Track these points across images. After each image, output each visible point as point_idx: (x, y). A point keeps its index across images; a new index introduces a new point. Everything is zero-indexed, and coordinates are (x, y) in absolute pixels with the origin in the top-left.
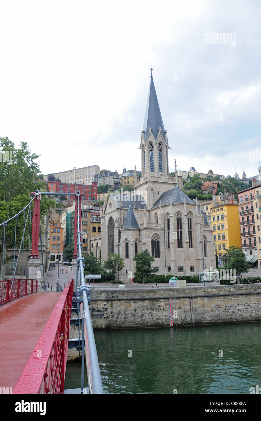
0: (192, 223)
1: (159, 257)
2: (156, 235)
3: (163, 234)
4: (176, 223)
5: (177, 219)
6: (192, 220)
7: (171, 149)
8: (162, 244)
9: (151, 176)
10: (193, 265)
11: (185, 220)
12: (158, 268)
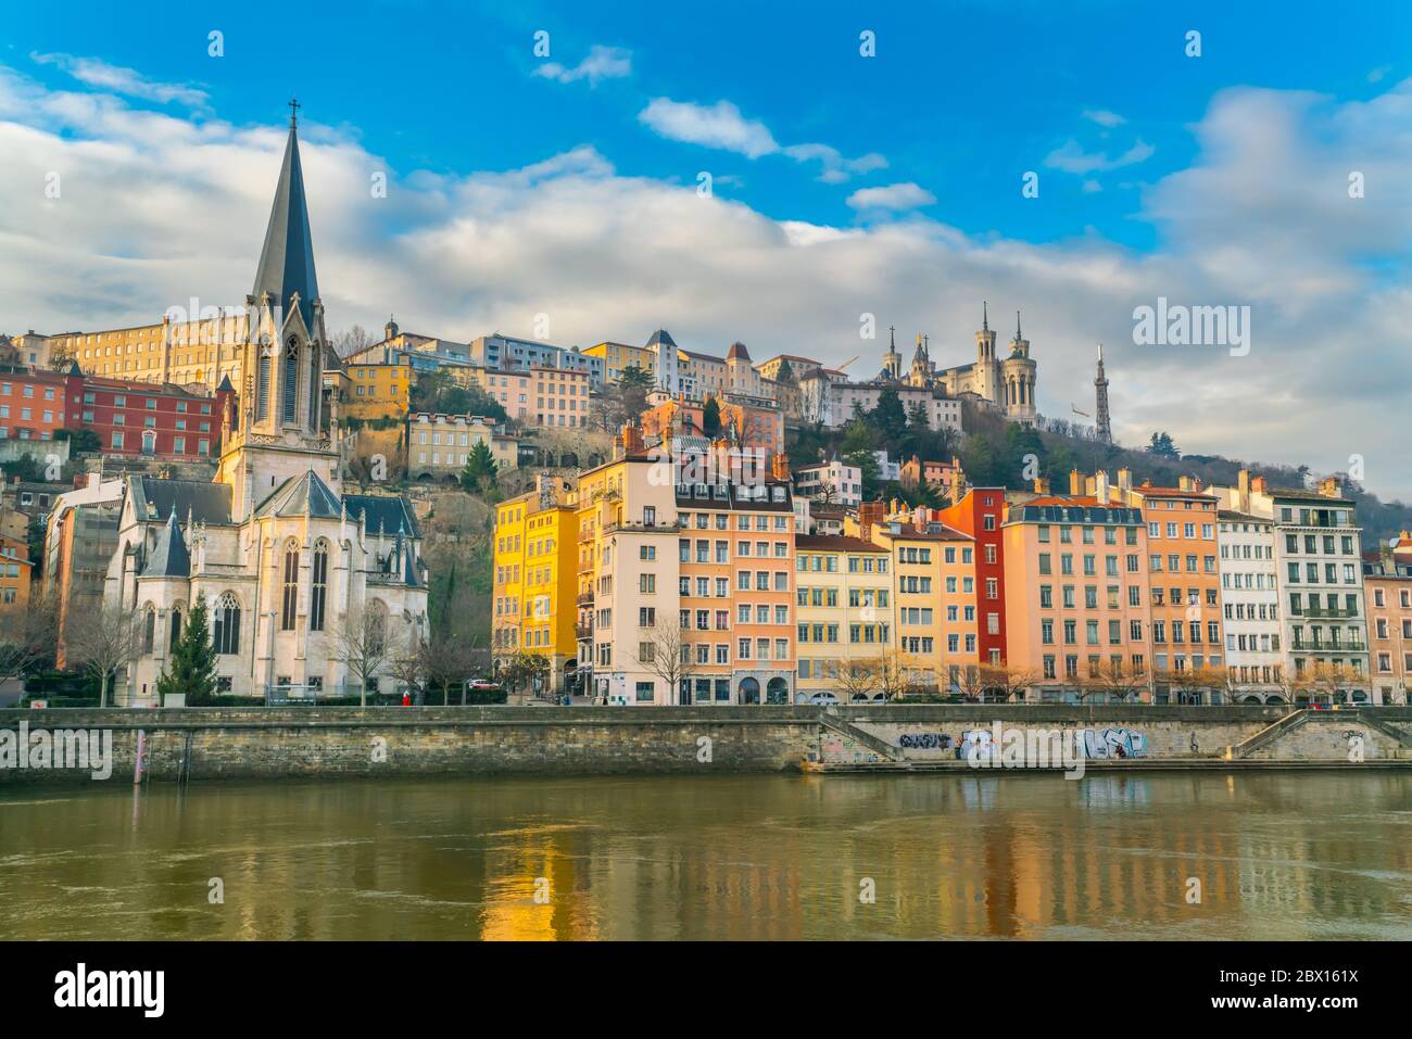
0: (328, 566)
1: (235, 651)
2: (231, 595)
3: (253, 592)
4: (284, 565)
5: (289, 554)
6: (328, 560)
8: (247, 619)
10: (319, 675)
11: (306, 559)
12: (230, 679)
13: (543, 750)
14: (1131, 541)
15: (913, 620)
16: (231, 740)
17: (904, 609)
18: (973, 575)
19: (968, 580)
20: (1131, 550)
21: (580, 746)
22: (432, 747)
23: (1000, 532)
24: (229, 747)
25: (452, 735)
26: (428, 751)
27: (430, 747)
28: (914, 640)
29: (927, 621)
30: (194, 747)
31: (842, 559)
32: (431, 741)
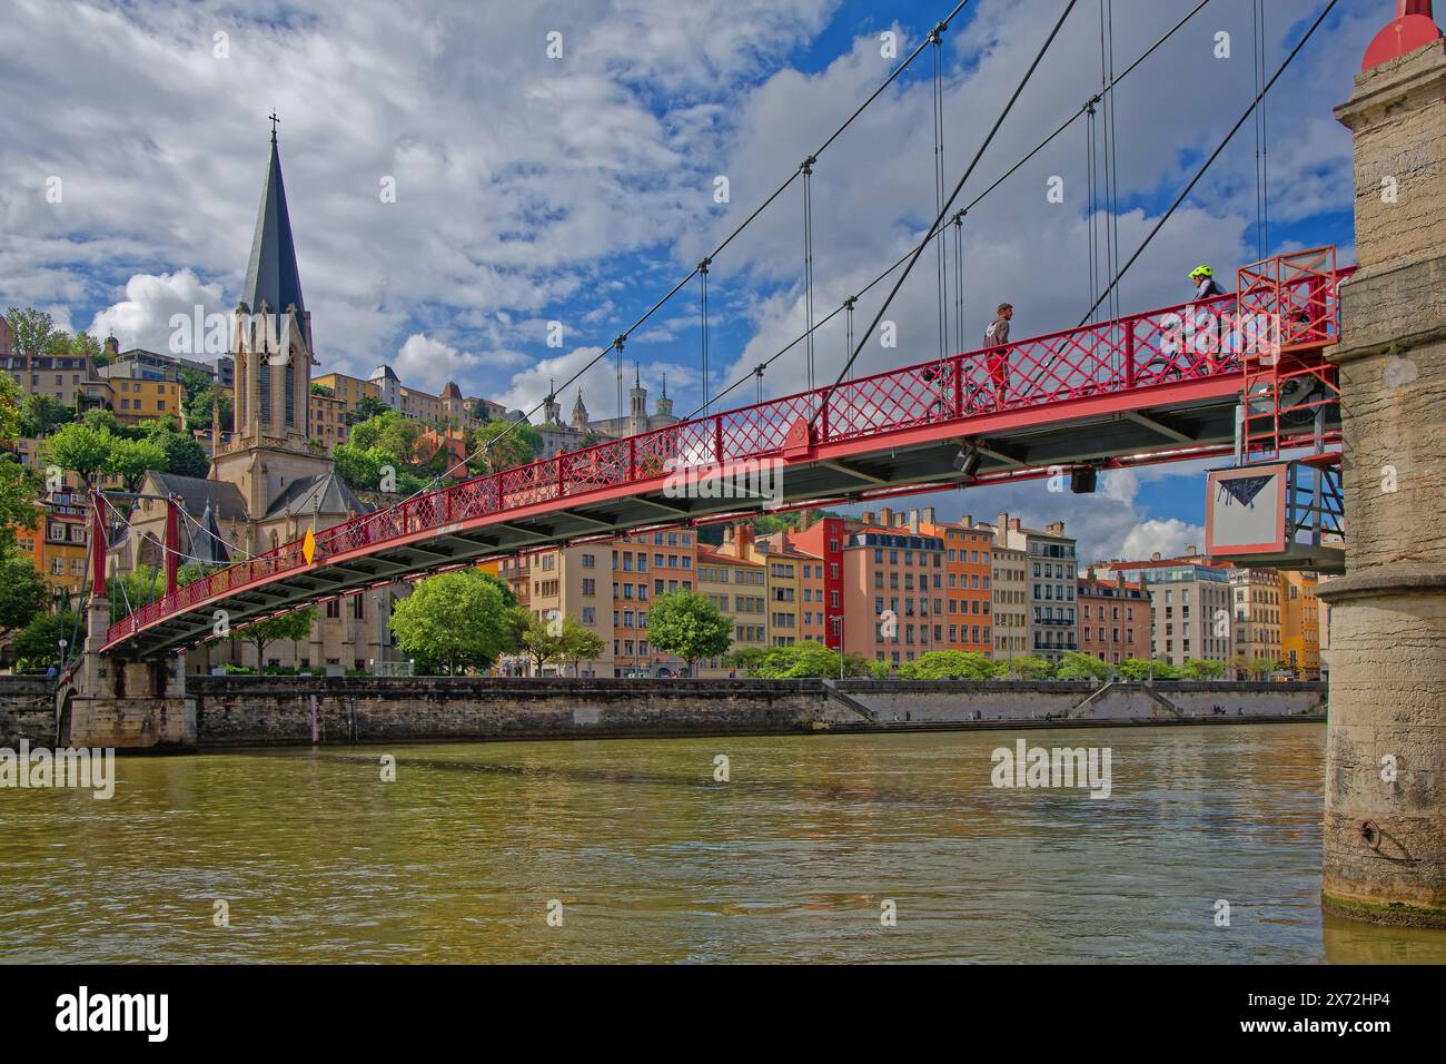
7: (319, 364)
9: (265, 434)
10: (362, 657)
12: (278, 661)
13: (630, 714)
14: (937, 564)
15: (781, 624)
16: (388, 705)
17: (774, 614)
18: (822, 588)
19: (819, 592)
20: (936, 571)
21: (657, 710)
22: (547, 711)
23: (841, 553)
24: (387, 711)
25: (561, 702)
26: (543, 714)
27: (545, 712)
28: (782, 639)
29: (791, 625)
30: (359, 710)
31: (732, 574)
32: (546, 706)
